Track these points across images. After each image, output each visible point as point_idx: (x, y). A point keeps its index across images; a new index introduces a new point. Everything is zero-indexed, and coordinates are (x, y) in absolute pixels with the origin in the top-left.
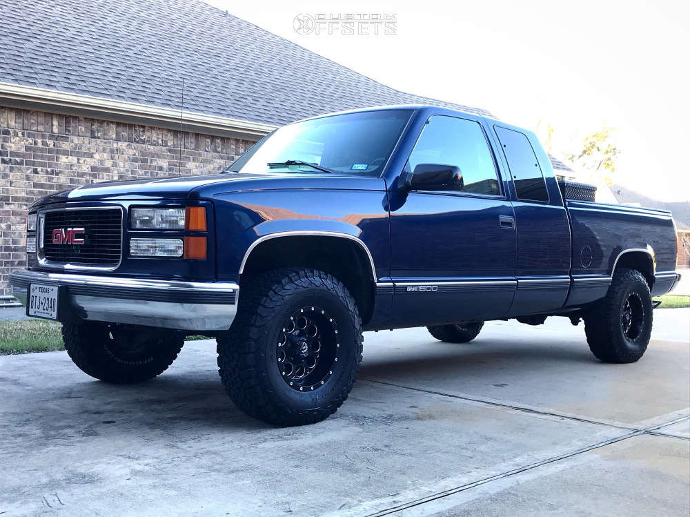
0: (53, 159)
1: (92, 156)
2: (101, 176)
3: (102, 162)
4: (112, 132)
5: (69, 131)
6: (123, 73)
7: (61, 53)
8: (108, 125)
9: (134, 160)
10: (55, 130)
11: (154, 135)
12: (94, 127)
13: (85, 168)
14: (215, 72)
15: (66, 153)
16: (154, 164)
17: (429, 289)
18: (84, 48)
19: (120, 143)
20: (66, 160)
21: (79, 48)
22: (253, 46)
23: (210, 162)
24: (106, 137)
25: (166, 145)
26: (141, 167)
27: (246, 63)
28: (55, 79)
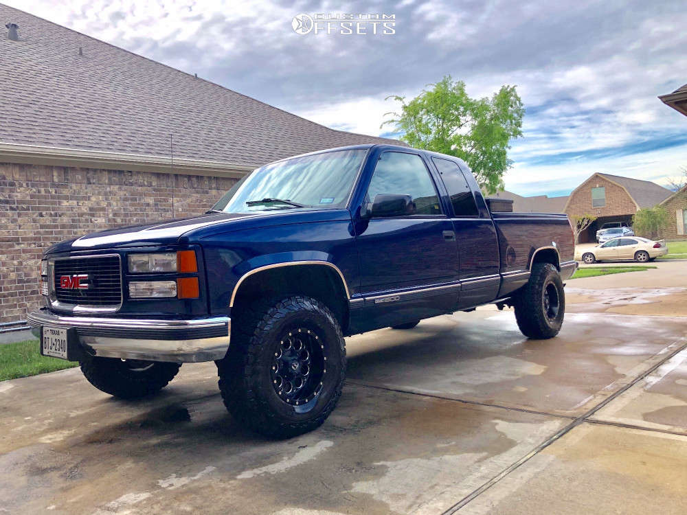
0: (55, 203)
1: (89, 198)
2: (98, 215)
3: (98, 203)
4: (105, 178)
5: (68, 180)
6: (112, 129)
7: (57, 116)
8: (101, 172)
9: (126, 199)
10: (56, 180)
11: (140, 179)
12: (88, 175)
13: (84, 210)
14: (188, 124)
15: (67, 198)
16: (142, 201)
17: (392, 299)
18: (78, 110)
19: (112, 187)
20: (67, 204)
21: (74, 111)
22: (218, 102)
23: (189, 196)
24: (101, 182)
25: (151, 186)
26: (132, 205)
27: (214, 116)
28: (53, 138)
